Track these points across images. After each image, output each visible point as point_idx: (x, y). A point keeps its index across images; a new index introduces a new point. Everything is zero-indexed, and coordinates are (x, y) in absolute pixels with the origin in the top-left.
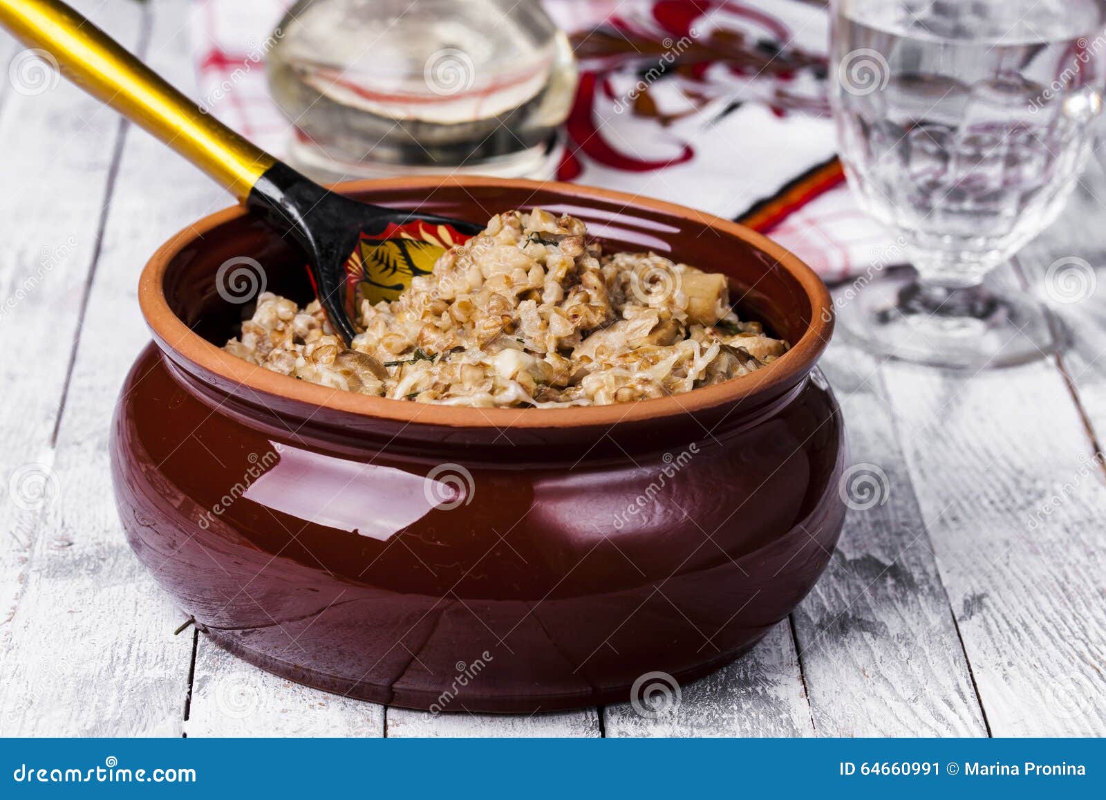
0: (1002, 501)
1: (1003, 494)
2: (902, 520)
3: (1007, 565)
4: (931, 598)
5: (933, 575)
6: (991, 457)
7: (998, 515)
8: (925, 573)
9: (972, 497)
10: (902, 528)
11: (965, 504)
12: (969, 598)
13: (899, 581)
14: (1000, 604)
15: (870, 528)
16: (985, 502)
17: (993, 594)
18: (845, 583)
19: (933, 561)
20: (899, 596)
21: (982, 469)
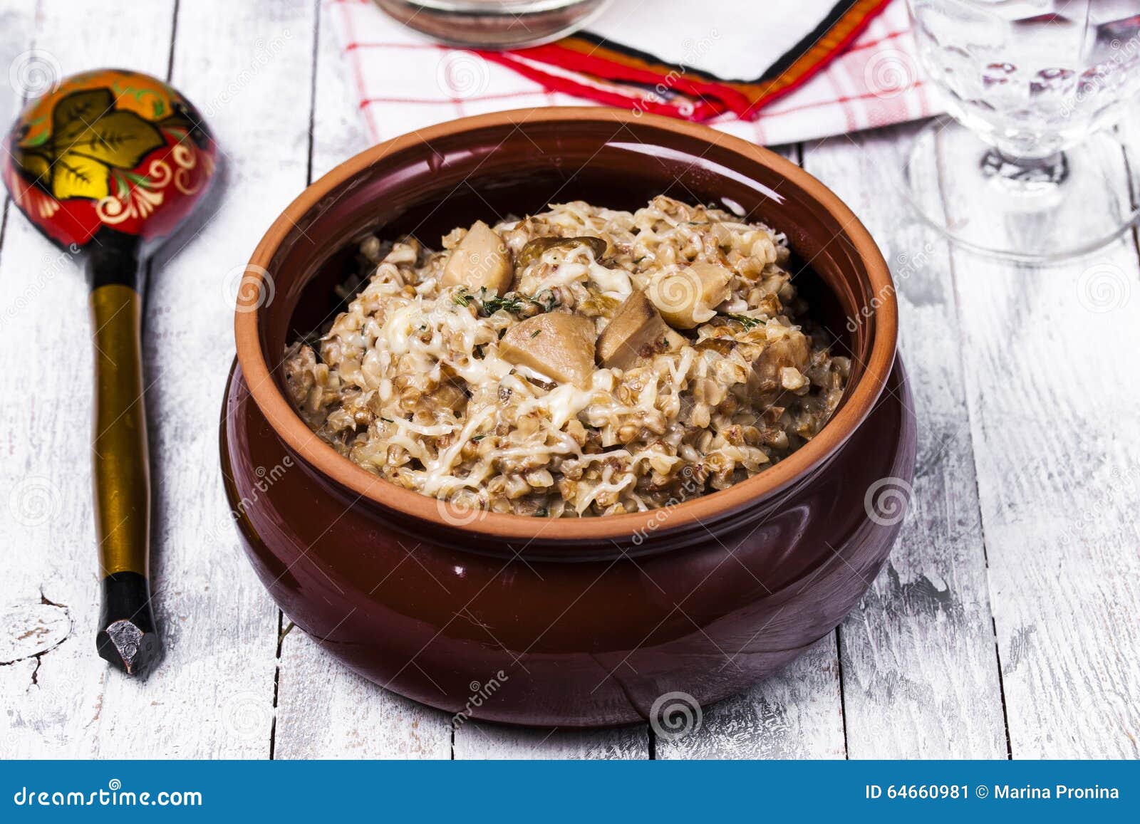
0: (1060, 474)
1: (1063, 461)
2: (959, 516)
3: (1058, 577)
4: (979, 641)
5: (983, 604)
6: (1055, 402)
7: (1055, 495)
8: (976, 602)
9: (1031, 466)
10: (959, 528)
11: (1023, 479)
12: (1017, 635)
13: (949, 616)
14: (1047, 642)
15: (927, 532)
16: (1044, 476)
17: (1041, 626)
18: (897, 622)
19: (985, 580)
20: (948, 639)
21: (1044, 422)
